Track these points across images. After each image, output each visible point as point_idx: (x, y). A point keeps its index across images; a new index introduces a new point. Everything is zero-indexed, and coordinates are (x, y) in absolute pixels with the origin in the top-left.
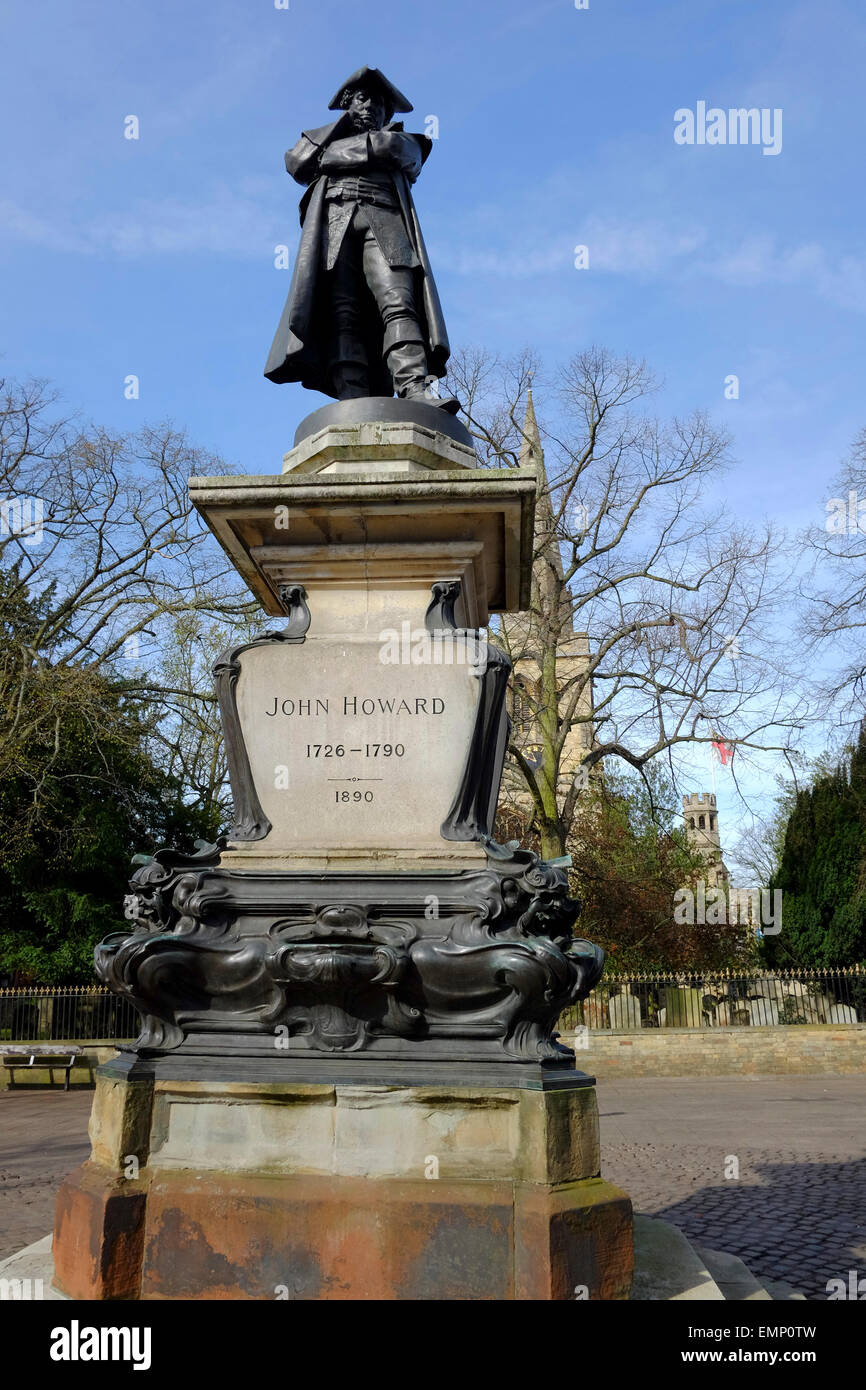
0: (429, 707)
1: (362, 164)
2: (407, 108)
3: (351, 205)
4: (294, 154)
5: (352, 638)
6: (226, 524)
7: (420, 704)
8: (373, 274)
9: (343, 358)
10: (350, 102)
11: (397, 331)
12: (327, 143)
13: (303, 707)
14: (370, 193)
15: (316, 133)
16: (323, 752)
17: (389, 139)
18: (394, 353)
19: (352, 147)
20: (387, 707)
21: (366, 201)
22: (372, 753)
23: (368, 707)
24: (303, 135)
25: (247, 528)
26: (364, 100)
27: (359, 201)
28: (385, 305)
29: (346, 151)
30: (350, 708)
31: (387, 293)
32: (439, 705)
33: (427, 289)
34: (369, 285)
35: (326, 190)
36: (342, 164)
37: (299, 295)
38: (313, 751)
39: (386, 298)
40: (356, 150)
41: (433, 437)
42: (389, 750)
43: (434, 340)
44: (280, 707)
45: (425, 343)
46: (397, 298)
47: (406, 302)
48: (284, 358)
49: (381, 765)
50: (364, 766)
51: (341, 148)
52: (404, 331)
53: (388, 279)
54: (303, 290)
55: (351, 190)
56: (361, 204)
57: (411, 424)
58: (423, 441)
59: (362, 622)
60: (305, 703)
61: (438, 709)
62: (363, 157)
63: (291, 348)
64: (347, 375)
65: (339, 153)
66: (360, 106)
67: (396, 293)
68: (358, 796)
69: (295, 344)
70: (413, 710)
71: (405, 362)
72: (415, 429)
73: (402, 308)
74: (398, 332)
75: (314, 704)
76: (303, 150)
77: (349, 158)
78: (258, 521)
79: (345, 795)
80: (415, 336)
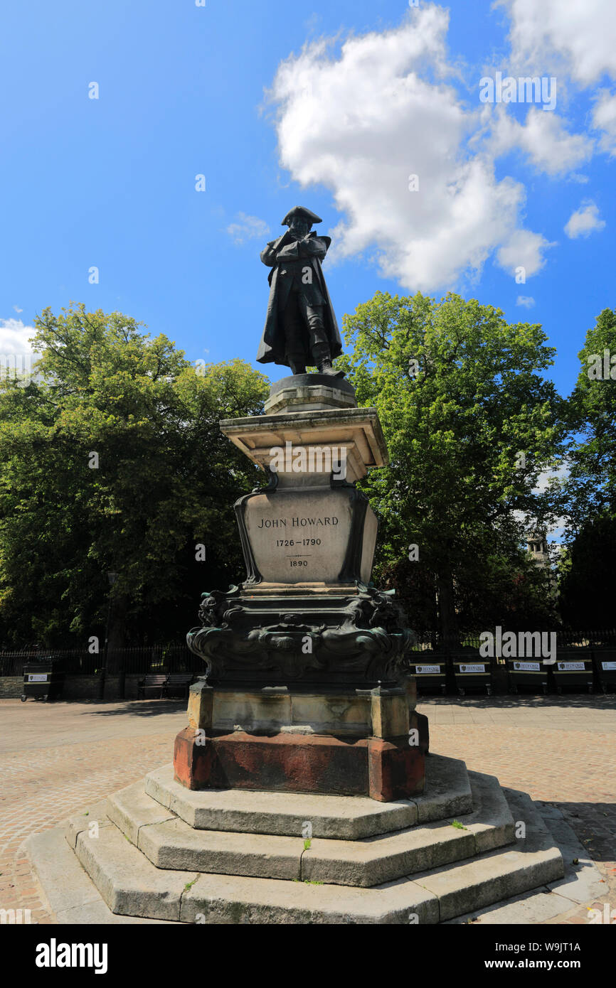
0: (331, 522)
1: (296, 257)
2: (319, 221)
5: (296, 489)
6: (238, 440)
7: (327, 520)
12: (279, 247)
13: (275, 523)
16: (284, 543)
19: (290, 249)
20: (312, 522)
22: (306, 544)
23: (304, 522)
25: (248, 440)
28: (309, 325)
29: (287, 250)
30: (296, 523)
32: (335, 520)
35: (280, 270)
36: (286, 258)
38: (280, 543)
39: (310, 322)
40: (292, 251)
42: (314, 542)
44: (264, 524)
48: (264, 354)
49: (310, 549)
50: (303, 550)
52: (319, 338)
55: (292, 270)
57: (321, 386)
59: (302, 480)
60: (275, 522)
61: (335, 523)
62: (296, 254)
68: (300, 563)
69: (268, 348)
70: (324, 523)
71: (320, 353)
72: (323, 388)
75: (279, 522)
77: (289, 255)
78: (252, 437)
79: (295, 563)
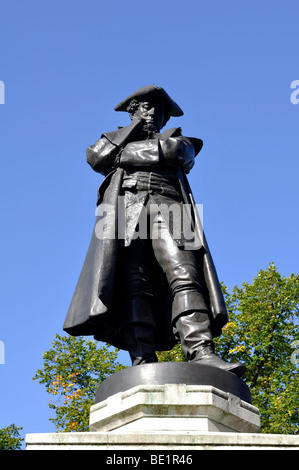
1: (154, 163)
2: (179, 113)
3: (144, 194)
4: (96, 150)
8: (162, 251)
9: (135, 319)
10: (136, 108)
11: (184, 300)
12: (124, 144)
14: (159, 185)
15: (114, 135)
17: (175, 144)
18: (183, 319)
19: (146, 149)
21: (156, 191)
24: (103, 136)
26: (148, 109)
27: (150, 192)
28: (174, 278)
29: (140, 150)
31: (177, 268)
33: (208, 265)
34: (158, 260)
35: (122, 180)
36: (137, 162)
37: (105, 268)
39: (176, 272)
40: (149, 152)
41: (226, 398)
43: (216, 308)
45: (208, 311)
46: (185, 274)
47: (193, 277)
48: (87, 318)
51: (137, 149)
52: (191, 301)
53: (176, 256)
54: (109, 264)
55: (144, 182)
56: (152, 194)
57: (210, 388)
58: (221, 403)
62: (155, 158)
63: (95, 310)
64: (139, 333)
65: (134, 153)
66: (145, 113)
67: (184, 270)
69: (98, 307)
71: (192, 329)
72: (214, 392)
73: (190, 282)
74: (186, 302)
76: (103, 148)
77: (144, 158)
80: (201, 306)
